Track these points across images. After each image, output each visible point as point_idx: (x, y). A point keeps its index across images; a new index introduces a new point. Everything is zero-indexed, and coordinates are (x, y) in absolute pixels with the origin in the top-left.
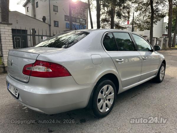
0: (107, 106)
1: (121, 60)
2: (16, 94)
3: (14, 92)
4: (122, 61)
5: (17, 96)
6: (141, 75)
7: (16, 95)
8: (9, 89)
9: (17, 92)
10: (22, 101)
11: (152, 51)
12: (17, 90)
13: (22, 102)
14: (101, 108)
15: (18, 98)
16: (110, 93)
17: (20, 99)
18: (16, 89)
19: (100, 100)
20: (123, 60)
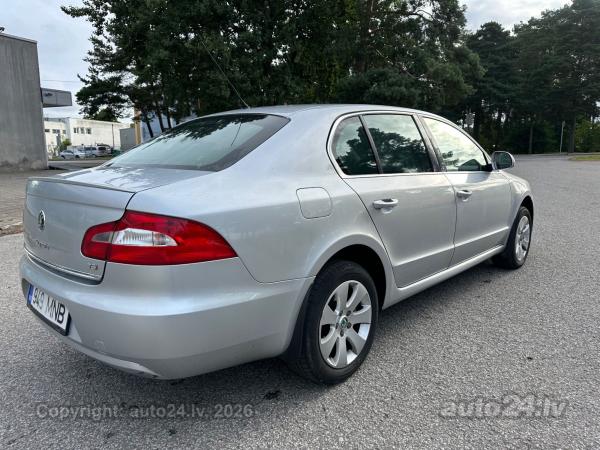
0: (349, 346)
1: (390, 201)
2: (60, 319)
3: (51, 315)
4: (392, 206)
5: (63, 326)
6: (453, 247)
7: (61, 322)
8: (35, 306)
9: (62, 314)
10: (80, 341)
11: (488, 169)
12: (62, 306)
13: (82, 345)
14: (333, 354)
15: (67, 332)
16: (359, 307)
17: (74, 334)
18: (60, 305)
19: (326, 330)
20: (395, 201)
